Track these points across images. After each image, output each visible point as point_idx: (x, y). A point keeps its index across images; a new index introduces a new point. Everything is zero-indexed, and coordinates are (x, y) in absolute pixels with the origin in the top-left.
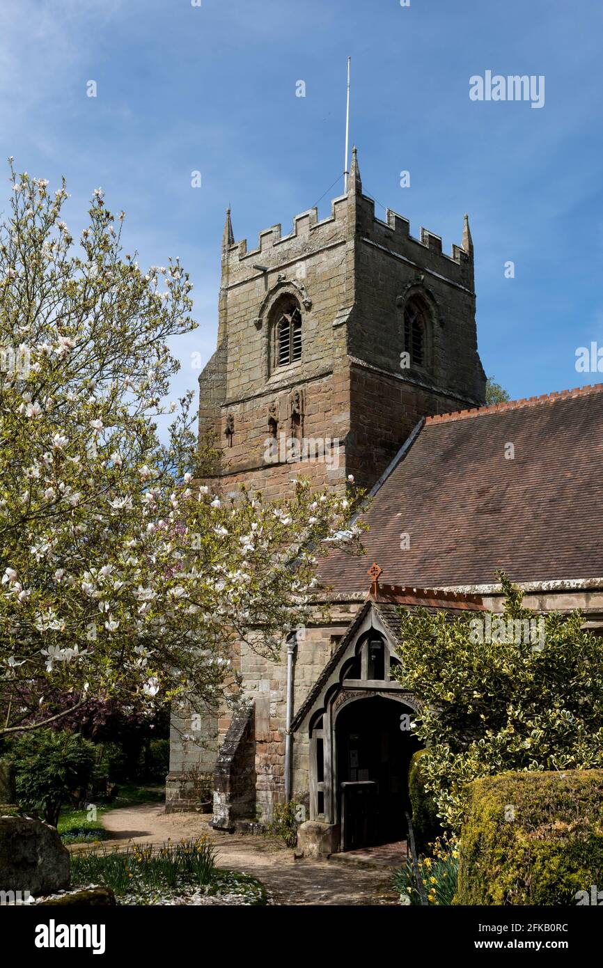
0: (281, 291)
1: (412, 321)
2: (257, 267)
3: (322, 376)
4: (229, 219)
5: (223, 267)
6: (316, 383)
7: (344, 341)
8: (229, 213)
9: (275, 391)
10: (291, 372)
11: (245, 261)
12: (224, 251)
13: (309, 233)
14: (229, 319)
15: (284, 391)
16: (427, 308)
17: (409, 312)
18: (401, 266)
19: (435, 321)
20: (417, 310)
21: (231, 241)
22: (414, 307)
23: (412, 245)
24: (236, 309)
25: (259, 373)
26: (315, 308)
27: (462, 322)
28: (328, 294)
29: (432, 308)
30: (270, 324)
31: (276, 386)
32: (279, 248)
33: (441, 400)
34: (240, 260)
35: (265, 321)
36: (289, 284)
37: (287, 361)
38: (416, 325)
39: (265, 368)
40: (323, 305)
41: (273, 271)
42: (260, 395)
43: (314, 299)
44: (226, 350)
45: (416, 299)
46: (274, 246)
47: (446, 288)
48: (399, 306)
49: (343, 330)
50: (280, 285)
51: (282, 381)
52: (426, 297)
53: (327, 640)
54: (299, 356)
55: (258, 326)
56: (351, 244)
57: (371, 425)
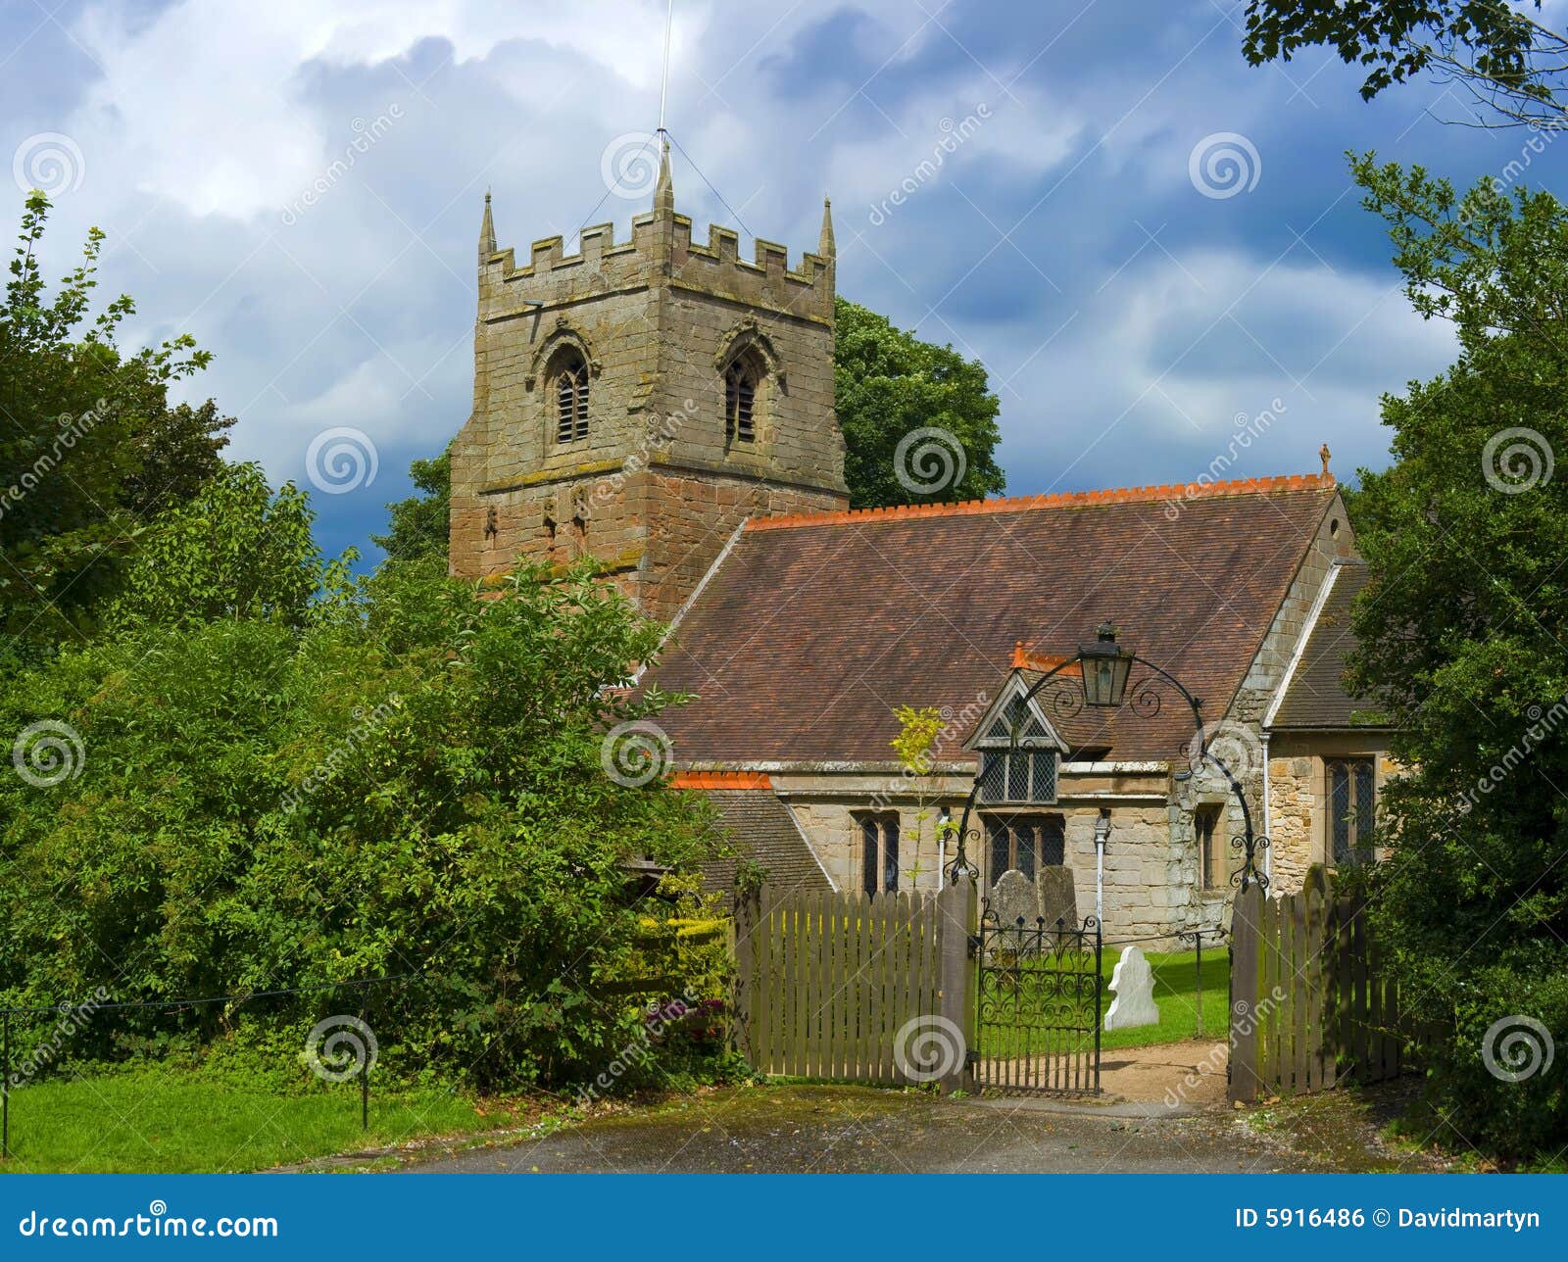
0: (563, 340)
1: (739, 378)
4: (488, 211)
5: (481, 286)
7: (641, 431)
8: (488, 201)
9: (553, 482)
10: (574, 456)
11: (515, 285)
12: (482, 263)
13: (600, 261)
15: (565, 484)
16: (762, 359)
17: (733, 371)
19: (772, 378)
20: (748, 362)
21: (492, 247)
22: (742, 361)
23: (742, 273)
24: (499, 354)
25: (529, 455)
26: (606, 373)
28: (624, 357)
29: (769, 360)
30: (547, 383)
31: (556, 474)
32: (560, 275)
34: (505, 281)
35: (540, 379)
36: (572, 333)
37: (569, 437)
38: (744, 384)
39: (538, 446)
40: (615, 373)
41: (551, 308)
42: (532, 484)
43: (605, 362)
44: (485, 411)
45: (744, 351)
46: (553, 270)
47: (788, 326)
48: (719, 367)
49: (640, 414)
50: (560, 333)
51: (562, 467)
52: (760, 346)
54: (585, 432)
55: (530, 385)
56: (655, 294)
57: (673, 540)
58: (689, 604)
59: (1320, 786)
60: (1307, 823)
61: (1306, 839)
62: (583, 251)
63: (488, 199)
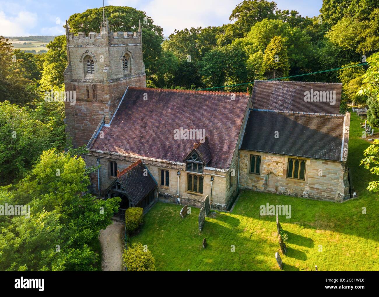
0: (87, 54)
3: (101, 82)
6: (100, 84)
7: (106, 78)
8: (66, 21)
10: (92, 77)
12: (67, 35)
14: (71, 56)
15: (90, 83)
18: (121, 48)
19: (131, 58)
20: (126, 56)
21: (69, 32)
23: (124, 39)
24: (73, 54)
25: (82, 75)
26: (98, 62)
27: (138, 54)
29: (130, 55)
30: (84, 61)
31: (87, 81)
34: (73, 39)
36: (89, 53)
37: (90, 73)
38: (126, 60)
39: (84, 74)
40: (100, 62)
41: (84, 48)
42: (83, 82)
44: (71, 65)
46: (84, 39)
47: (134, 47)
49: (106, 73)
50: (86, 52)
51: (89, 80)
54: (94, 72)
55: (81, 62)
56: (107, 48)
57: (115, 96)
58: (118, 107)
59: (249, 159)
60: (246, 165)
61: (246, 168)
62: (90, 37)
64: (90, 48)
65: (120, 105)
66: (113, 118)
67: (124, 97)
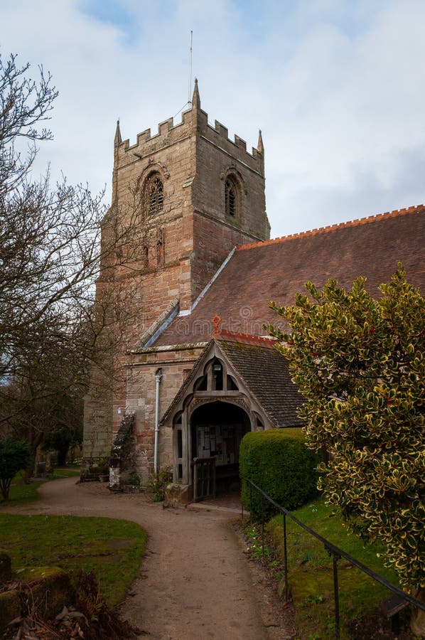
0: (150, 169)
1: (229, 190)
2: (136, 155)
3: (176, 219)
4: (118, 127)
5: (115, 156)
6: (173, 224)
7: (189, 197)
10: (157, 218)
11: (128, 152)
12: (115, 147)
13: (167, 133)
14: (119, 187)
16: (238, 183)
17: (227, 184)
18: (223, 155)
19: (242, 191)
20: (232, 183)
21: (120, 140)
22: (230, 182)
23: (229, 143)
24: (123, 181)
26: (172, 179)
27: (257, 193)
28: (179, 170)
29: (241, 183)
30: (143, 189)
32: (149, 144)
33: (246, 237)
34: (125, 152)
35: (140, 188)
36: (155, 164)
37: (154, 212)
38: (231, 193)
40: (177, 177)
41: (146, 157)
43: (171, 173)
44: (117, 206)
45: (231, 177)
46: (146, 142)
47: (248, 172)
48: (222, 179)
49: (189, 190)
50: (150, 165)
52: (237, 175)
53: (181, 373)
54: (162, 208)
55: (136, 191)
56: (194, 139)
57: (205, 248)
58: (213, 280)
62: (160, 132)
63: (118, 122)
64: (159, 154)
65: (216, 276)
66: (199, 299)
67: (225, 263)
